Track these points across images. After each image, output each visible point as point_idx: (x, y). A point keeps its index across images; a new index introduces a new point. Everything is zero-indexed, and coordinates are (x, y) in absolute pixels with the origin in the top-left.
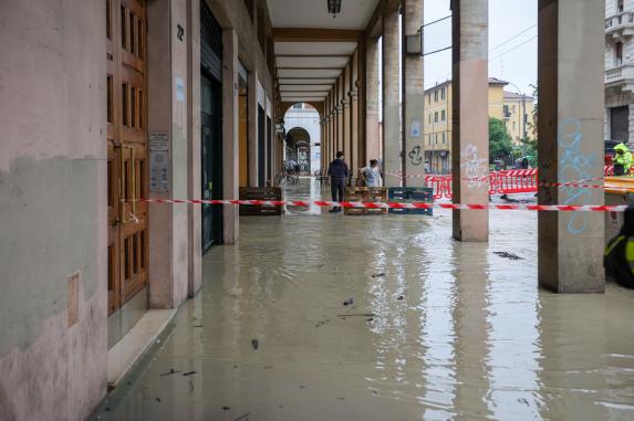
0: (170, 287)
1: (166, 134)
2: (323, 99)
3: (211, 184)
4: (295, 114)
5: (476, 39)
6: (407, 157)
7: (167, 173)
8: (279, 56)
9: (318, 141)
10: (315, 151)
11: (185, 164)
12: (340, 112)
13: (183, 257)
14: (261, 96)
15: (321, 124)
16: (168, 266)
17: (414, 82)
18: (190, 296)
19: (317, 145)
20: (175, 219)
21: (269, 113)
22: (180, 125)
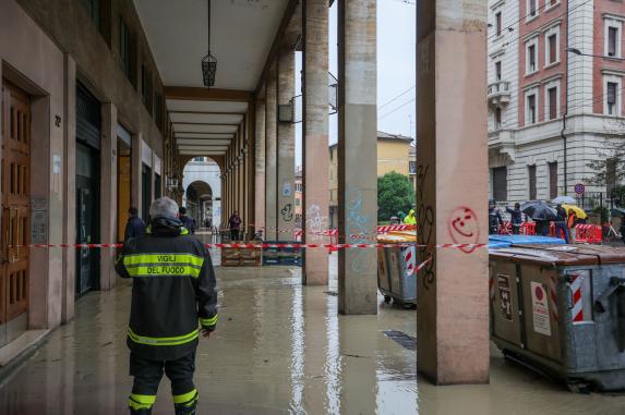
0: (45, 313)
1: (45, 199)
2: (223, 153)
3: (89, 238)
4: (196, 168)
5: (319, 118)
6: (280, 213)
7: (45, 228)
8: (172, 112)
9: (219, 196)
10: (216, 206)
11: (60, 221)
12: (242, 162)
13: (58, 292)
14: (146, 155)
15: (222, 177)
16: (44, 297)
17: (286, 147)
18: (63, 323)
19: (217, 199)
20: (51, 262)
21: (157, 169)
22: (56, 191)
